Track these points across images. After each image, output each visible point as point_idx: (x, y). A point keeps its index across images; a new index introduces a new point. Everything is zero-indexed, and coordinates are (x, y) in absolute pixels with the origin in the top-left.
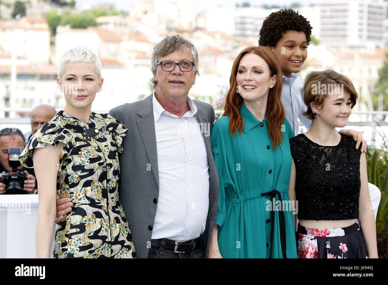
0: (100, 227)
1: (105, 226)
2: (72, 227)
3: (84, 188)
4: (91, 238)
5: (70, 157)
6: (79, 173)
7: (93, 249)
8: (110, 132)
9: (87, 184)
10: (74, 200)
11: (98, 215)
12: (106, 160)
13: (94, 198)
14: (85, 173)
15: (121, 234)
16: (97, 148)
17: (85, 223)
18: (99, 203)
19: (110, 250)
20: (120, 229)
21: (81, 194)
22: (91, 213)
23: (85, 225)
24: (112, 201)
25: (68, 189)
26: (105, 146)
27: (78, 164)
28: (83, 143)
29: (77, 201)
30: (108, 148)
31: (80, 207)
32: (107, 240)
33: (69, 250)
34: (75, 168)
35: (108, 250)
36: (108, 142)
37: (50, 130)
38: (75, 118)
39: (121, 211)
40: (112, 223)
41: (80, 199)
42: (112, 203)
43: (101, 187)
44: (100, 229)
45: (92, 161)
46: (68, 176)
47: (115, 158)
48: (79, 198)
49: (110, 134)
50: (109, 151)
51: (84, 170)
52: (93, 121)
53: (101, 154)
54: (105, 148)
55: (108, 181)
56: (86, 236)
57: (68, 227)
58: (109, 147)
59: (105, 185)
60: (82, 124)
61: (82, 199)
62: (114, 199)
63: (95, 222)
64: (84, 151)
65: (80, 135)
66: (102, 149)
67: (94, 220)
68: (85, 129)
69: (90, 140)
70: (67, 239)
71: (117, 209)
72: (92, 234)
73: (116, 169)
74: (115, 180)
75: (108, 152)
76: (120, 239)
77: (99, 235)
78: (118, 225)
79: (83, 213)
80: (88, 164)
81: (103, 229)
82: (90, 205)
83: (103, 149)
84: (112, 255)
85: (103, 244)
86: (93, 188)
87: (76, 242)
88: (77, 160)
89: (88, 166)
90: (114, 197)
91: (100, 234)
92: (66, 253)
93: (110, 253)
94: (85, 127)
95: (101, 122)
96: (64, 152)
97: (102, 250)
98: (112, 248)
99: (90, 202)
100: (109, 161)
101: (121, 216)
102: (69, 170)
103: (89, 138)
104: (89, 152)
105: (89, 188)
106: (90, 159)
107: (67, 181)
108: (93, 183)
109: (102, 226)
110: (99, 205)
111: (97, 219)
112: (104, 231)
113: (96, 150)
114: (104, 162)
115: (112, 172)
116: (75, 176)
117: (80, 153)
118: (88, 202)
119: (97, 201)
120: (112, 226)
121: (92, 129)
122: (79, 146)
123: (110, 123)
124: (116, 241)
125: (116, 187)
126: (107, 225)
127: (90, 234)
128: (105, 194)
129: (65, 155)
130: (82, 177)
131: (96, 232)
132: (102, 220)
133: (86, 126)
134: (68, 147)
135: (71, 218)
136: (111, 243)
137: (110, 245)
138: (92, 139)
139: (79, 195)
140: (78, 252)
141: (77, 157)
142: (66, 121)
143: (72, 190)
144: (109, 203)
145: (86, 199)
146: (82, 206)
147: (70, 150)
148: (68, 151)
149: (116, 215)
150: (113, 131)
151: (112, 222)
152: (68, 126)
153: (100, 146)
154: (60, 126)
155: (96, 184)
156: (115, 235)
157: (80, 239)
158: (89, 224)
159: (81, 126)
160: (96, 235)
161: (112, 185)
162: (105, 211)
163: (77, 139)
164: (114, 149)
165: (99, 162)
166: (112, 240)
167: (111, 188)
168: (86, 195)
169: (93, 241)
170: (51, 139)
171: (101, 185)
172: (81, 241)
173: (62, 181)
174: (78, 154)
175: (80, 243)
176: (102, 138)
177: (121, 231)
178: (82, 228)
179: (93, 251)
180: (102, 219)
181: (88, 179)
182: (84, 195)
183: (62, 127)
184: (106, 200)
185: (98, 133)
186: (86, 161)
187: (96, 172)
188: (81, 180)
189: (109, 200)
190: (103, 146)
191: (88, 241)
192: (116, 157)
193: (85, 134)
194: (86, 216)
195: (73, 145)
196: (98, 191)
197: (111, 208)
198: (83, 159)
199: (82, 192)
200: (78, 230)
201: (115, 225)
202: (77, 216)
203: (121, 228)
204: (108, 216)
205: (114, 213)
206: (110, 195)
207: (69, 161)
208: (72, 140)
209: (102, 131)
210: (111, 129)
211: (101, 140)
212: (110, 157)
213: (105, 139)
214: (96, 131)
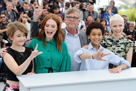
16: (114, 48)
52: (119, 40)
60: (114, 40)
65: (111, 43)
69: (114, 45)
95: (123, 41)
138: (115, 45)
142: (110, 37)
152: (109, 39)
183: (106, 39)
185: (118, 44)
193: (113, 43)
209: (121, 44)
210: (126, 44)
211: (118, 46)
212: (117, 52)
213: (120, 46)
214: (118, 43)
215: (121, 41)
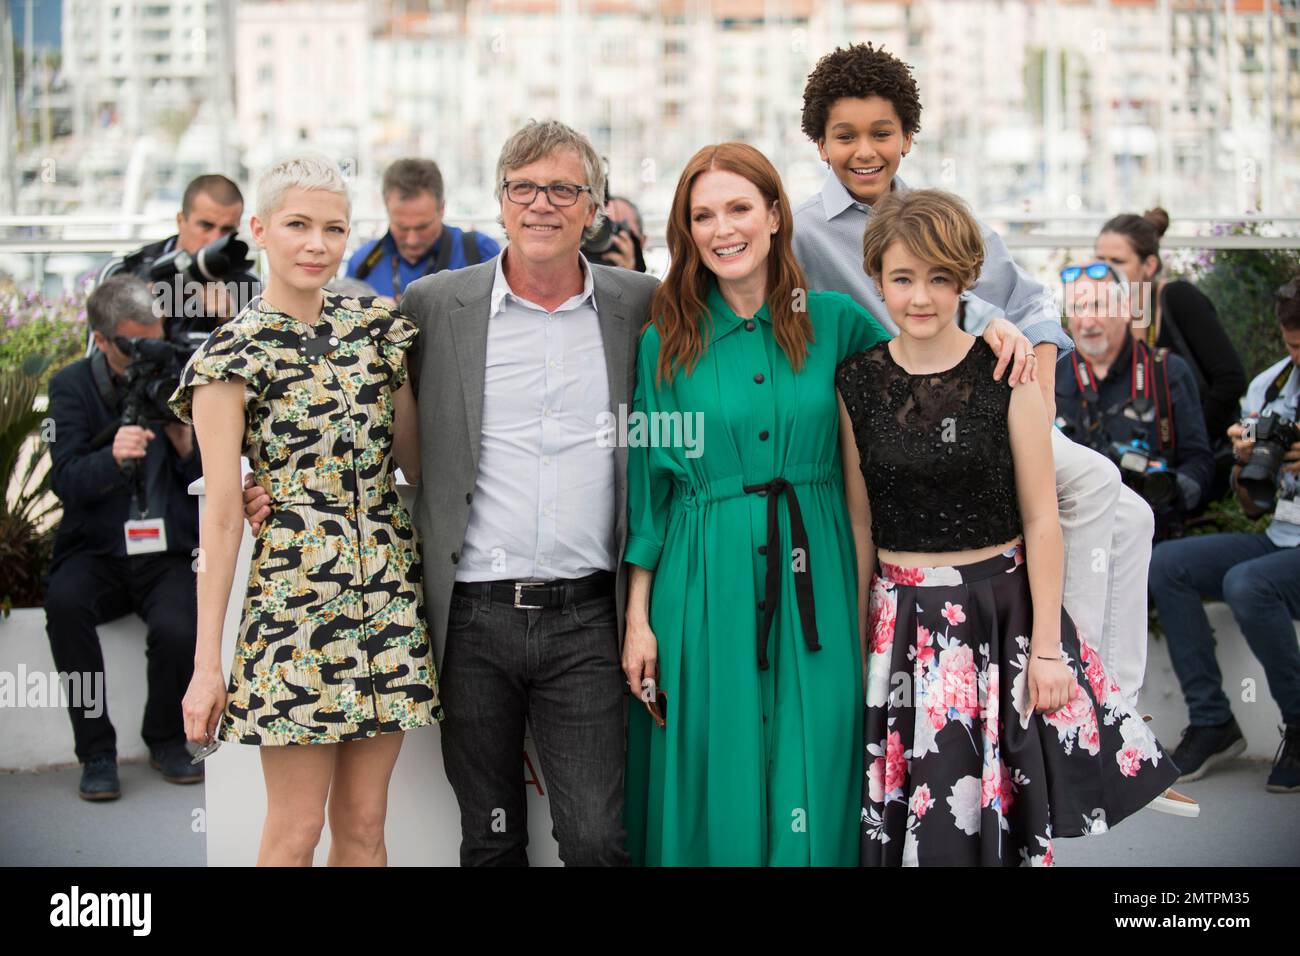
0: (335, 554)
1: (348, 553)
2: (274, 554)
3: (300, 470)
4: (313, 578)
5: (267, 405)
6: (287, 439)
7: (317, 603)
8: (373, 339)
9: (307, 462)
10: (280, 497)
11: (332, 529)
12: (349, 407)
13: (324, 491)
14: (300, 439)
15: (390, 567)
16: (329, 382)
17: (301, 548)
18: (336, 502)
19: (360, 604)
20: (388, 557)
21: (294, 482)
22: (316, 525)
23: (301, 551)
24: (370, 495)
25: (267, 471)
26: (352, 375)
27: (282, 419)
28: (292, 373)
29: (286, 499)
30: (360, 380)
31: (291, 510)
32: (352, 583)
33: (265, 604)
34: (279, 428)
35: (355, 603)
36: (362, 366)
37: (221, 346)
38: (284, 315)
39: (396, 514)
40: (366, 545)
41: (293, 494)
42: (368, 500)
43: (339, 467)
44: (335, 560)
45: (315, 411)
46: (265, 444)
47: (375, 401)
48: (290, 491)
49: (372, 343)
50: (360, 386)
51: (296, 433)
52: (329, 319)
53: (337, 395)
54: (351, 380)
55: (357, 453)
56: (302, 574)
57: (266, 553)
58: (361, 376)
59: (350, 463)
60: (299, 329)
61: (298, 495)
62: (376, 491)
63: (324, 544)
64: (294, 390)
65: (291, 355)
66: (342, 382)
67: (321, 540)
68: (304, 338)
69: (316, 363)
70: (261, 581)
71: (382, 513)
72: (315, 571)
73: (378, 424)
74: (377, 450)
75: (357, 388)
76: (385, 580)
77: (331, 572)
78: (382, 548)
79: (297, 524)
80: (305, 418)
81: (341, 558)
82: (314, 506)
83: (345, 382)
84: (367, 614)
85: (341, 593)
86: (320, 470)
87: (279, 588)
88: (281, 410)
89: (305, 423)
90: (376, 486)
91: (335, 571)
92: (259, 611)
93: (361, 610)
94: (305, 334)
95: (351, 317)
96: (251, 395)
97: (341, 603)
98: (366, 600)
99: (313, 501)
100: (358, 409)
101: (393, 527)
102: (266, 432)
103: (312, 358)
104: (307, 392)
105: (310, 471)
106: (309, 408)
107: (265, 456)
108: (320, 460)
109: (339, 554)
110: (334, 505)
111: (328, 537)
112: (345, 562)
113: (325, 386)
114: (345, 412)
115: (367, 432)
116: (278, 445)
117: (285, 394)
118: (308, 499)
119: (330, 498)
120: (366, 552)
121: (323, 338)
122: (284, 380)
123: (373, 319)
124: (376, 584)
125: (380, 466)
126: (352, 550)
127: (311, 570)
128: (349, 481)
129: (253, 402)
130: (293, 448)
131: (324, 565)
132: (340, 540)
133: (309, 332)
134: (256, 383)
135: (273, 534)
136: (363, 589)
137: (359, 593)
138: (322, 361)
139: (290, 485)
140: (282, 610)
141: (281, 404)
142: (264, 323)
143: (276, 474)
144: (361, 501)
145: (306, 495)
146: (295, 510)
147: (263, 389)
148: (258, 393)
149: (378, 526)
150: (380, 338)
151: (366, 543)
152: (265, 335)
153: (338, 376)
154: (244, 336)
155: (327, 461)
156: (373, 568)
157: (288, 582)
158: (310, 549)
159: (296, 331)
160: (324, 574)
161: (369, 461)
162: (349, 519)
163: (281, 365)
164: (373, 379)
165: (332, 413)
166: (364, 582)
167: (366, 468)
168: (304, 487)
169: (319, 587)
170: (218, 367)
171: (339, 463)
172: (291, 586)
173: (256, 455)
174: (283, 397)
175: (289, 590)
176: (348, 356)
177: (394, 561)
178: (293, 556)
179: (319, 608)
180: (341, 536)
181: (307, 452)
182: (300, 485)
183: (248, 338)
184: (351, 494)
185: (338, 347)
186: (300, 412)
187: (325, 436)
188: (291, 453)
189: (361, 493)
190: (348, 375)
191: (307, 586)
192: (379, 398)
193: (303, 349)
194: (303, 532)
195: (270, 377)
196: (332, 476)
197: (366, 511)
198: (292, 408)
199: (296, 480)
200: (286, 561)
201: (373, 550)
202: (284, 530)
203: (392, 553)
204: (355, 531)
205: (373, 522)
206: (362, 484)
207: (266, 412)
208: (266, 366)
209: (349, 339)
210: (375, 332)
211: (344, 362)
212: (360, 399)
213: (354, 359)
214: (333, 342)
215: (341, 326)
